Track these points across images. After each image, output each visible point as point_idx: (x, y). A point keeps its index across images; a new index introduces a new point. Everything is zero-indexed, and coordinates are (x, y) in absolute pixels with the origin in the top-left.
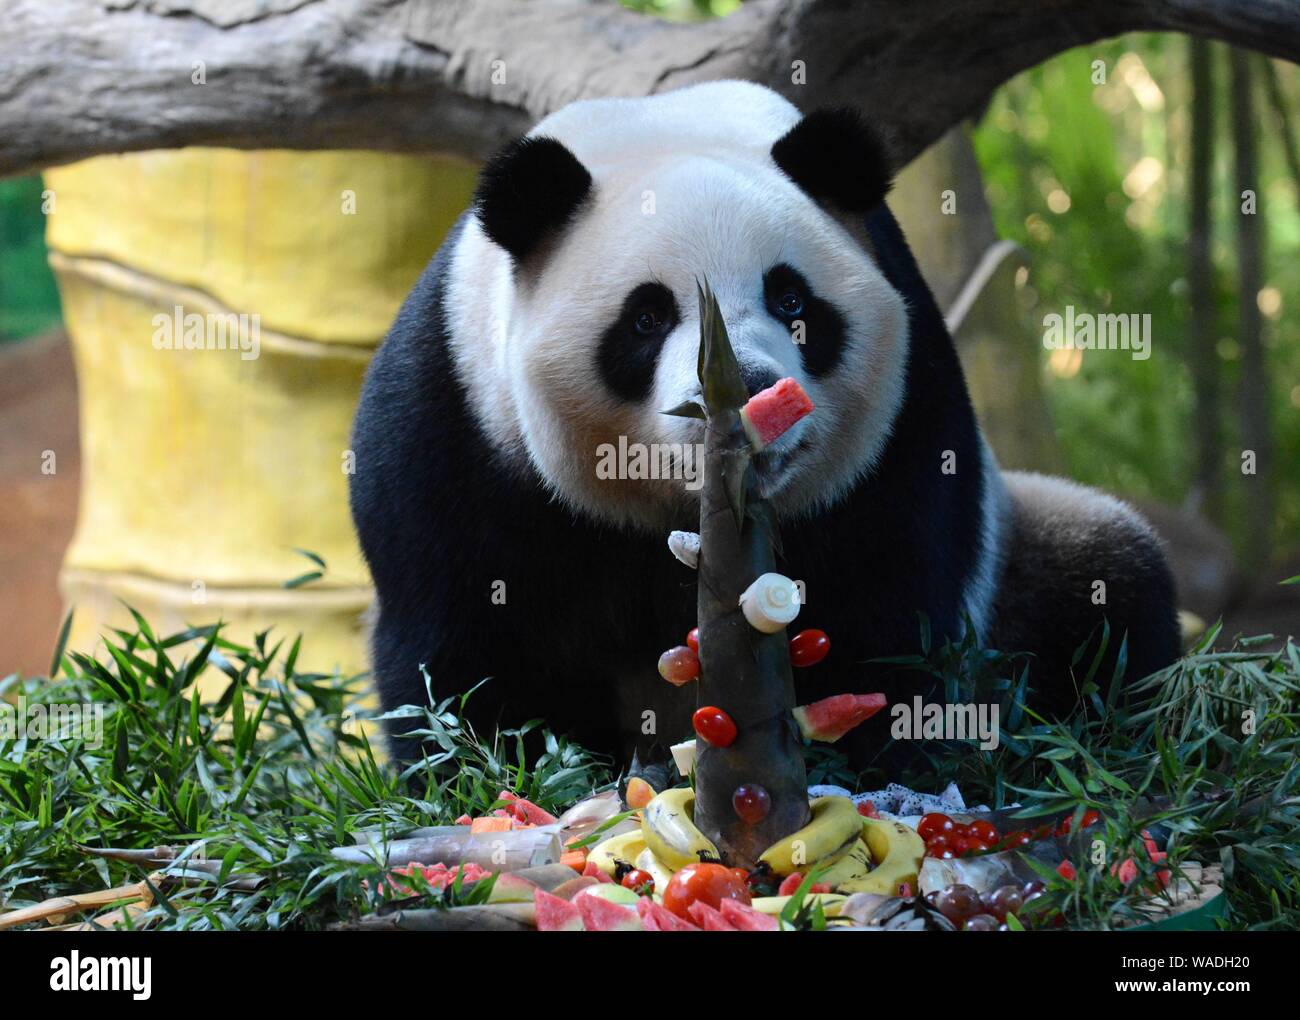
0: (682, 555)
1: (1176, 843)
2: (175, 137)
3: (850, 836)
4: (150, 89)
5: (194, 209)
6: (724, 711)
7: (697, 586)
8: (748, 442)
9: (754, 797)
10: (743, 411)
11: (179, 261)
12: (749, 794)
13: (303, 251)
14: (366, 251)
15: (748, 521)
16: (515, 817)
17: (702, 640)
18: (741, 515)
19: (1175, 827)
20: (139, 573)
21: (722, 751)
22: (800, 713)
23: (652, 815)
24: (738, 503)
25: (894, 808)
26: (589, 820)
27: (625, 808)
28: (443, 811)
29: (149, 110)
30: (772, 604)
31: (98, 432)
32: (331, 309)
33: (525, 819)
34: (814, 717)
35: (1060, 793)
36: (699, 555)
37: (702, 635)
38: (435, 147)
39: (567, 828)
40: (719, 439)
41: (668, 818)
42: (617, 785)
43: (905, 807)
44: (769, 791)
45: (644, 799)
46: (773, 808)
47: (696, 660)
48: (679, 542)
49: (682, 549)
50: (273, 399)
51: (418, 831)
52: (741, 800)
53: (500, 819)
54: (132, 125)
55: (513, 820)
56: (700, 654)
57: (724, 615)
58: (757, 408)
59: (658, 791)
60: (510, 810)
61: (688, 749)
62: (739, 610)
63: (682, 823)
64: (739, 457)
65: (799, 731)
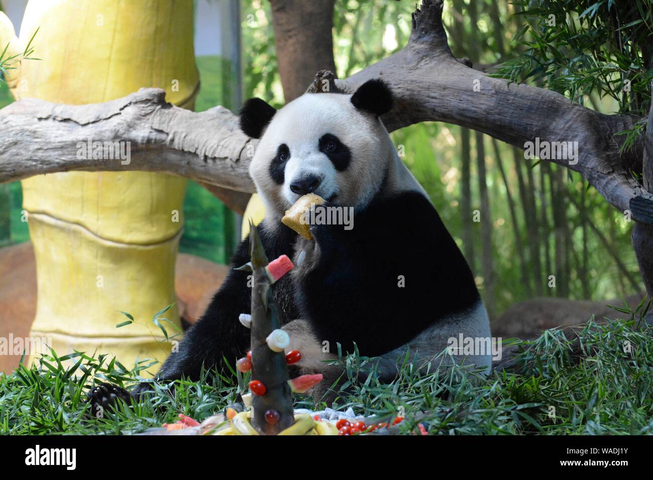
0: (244, 323)
1: (431, 429)
2: (65, 167)
3: (309, 428)
4: (55, 149)
5: (77, 194)
6: (262, 382)
7: (250, 335)
8: (268, 279)
9: (273, 415)
10: (267, 268)
11: (72, 213)
12: (271, 413)
13: (119, 208)
14: (142, 208)
15: (269, 310)
16: (184, 423)
17: (253, 355)
18: (266, 308)
19: (430, 422)
20: (58, 332)
21: (261, 397)
22: (290, 383)
23: (235, 422)
24: (265, 303)
25: (327, 417)
26: (212, 424)
27: (226, 419)
28: (157, 422)
29: (56, 157)
30: (279, 341)
31: (43, 279)
32: (130, 230)
33: (188, 424)
34: (296, 384)
35: (385, 411)
36: (251, 323)
37: (253, 353)
38: (163, 169)
39: (204, 427)
40: (258, 279)
41: (241, 423)
42: (224, 411)
43: (331, 417)
44: (279, 412)
45: (233, 415)
46: (280, 418)
47: (250, 363)
48: (243, 318)
49: (245, 321)
50: (108, 265)
51: (147, 430)
52: (268, 416)
53: (178, 425)
54: (49, 163)
55: (184, 424)
56: (252, 361)
57: (261, 346)
58: (272, 267)
59: (238, 412)
60: (183, 421)
61: (248, 397)
62: (266, 344)
63: (246, 425)
64: (265, 286)
65: (290, 390)
